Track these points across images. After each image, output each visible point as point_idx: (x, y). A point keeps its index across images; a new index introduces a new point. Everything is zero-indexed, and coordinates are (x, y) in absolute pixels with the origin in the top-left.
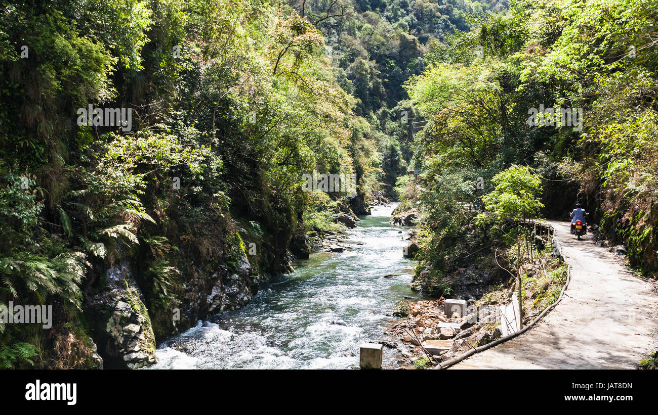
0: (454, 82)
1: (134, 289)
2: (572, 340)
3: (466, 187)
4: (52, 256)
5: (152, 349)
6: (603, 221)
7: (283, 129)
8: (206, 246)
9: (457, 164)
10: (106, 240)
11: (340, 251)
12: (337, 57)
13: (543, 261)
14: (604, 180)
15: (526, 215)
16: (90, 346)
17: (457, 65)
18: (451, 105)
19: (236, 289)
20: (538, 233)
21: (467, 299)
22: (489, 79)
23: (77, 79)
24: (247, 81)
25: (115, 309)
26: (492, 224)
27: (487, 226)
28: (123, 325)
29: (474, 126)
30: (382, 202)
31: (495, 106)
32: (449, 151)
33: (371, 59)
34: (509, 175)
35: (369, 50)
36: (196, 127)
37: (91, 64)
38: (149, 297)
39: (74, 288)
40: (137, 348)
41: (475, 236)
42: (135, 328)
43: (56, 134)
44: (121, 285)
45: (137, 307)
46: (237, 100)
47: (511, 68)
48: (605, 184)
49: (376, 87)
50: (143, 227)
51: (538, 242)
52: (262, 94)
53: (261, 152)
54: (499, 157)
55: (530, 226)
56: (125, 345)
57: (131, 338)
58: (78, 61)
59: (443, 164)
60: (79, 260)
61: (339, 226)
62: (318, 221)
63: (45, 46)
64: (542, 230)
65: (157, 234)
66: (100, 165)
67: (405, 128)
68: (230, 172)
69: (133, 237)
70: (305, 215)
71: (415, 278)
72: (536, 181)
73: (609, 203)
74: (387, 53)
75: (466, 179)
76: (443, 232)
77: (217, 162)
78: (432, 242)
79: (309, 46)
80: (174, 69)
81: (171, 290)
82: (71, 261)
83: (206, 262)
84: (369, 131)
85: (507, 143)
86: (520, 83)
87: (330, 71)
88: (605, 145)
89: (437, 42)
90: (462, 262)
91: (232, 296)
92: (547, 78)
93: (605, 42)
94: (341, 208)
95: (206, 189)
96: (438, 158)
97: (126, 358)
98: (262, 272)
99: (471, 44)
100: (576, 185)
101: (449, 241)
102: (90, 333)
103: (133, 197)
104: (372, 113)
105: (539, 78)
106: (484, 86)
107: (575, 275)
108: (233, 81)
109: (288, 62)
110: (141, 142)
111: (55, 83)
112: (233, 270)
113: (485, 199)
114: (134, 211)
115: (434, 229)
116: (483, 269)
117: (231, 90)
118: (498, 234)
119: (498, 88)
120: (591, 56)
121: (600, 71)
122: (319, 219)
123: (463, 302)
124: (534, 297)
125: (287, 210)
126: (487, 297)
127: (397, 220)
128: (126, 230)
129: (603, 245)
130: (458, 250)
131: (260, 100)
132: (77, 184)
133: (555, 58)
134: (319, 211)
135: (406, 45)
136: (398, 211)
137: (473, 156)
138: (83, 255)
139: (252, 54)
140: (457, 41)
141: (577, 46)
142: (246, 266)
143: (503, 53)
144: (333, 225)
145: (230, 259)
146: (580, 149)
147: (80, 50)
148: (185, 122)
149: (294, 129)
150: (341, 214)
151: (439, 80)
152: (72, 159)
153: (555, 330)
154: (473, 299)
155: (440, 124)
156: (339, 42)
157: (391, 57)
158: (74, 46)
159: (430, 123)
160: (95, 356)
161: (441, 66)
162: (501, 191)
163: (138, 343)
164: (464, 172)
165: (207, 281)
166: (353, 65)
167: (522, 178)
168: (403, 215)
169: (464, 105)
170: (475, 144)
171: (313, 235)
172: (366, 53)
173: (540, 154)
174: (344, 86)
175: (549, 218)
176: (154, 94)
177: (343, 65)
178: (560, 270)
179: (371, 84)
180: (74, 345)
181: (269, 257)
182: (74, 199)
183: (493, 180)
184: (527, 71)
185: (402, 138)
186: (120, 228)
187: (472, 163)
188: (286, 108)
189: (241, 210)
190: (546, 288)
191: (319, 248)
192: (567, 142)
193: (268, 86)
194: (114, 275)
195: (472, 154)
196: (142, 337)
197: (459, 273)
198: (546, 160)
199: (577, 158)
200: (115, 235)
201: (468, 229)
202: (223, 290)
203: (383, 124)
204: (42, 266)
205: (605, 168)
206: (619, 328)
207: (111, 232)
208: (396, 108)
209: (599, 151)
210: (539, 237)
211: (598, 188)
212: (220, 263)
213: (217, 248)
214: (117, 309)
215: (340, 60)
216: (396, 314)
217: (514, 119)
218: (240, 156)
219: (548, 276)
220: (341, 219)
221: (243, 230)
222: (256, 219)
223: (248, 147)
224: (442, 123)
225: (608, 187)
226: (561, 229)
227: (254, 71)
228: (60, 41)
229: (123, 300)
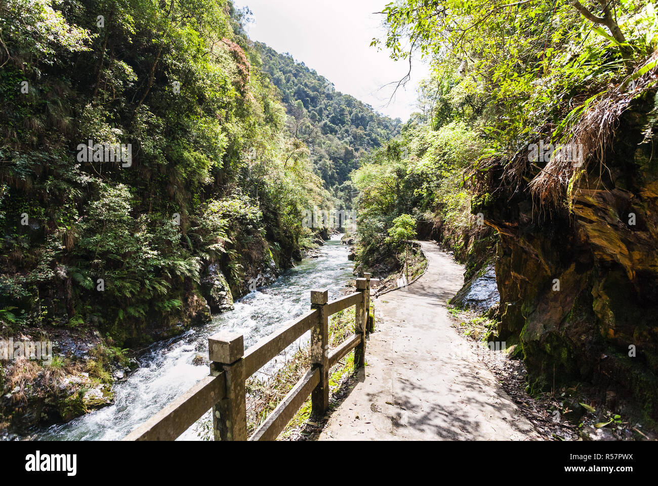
0: (374, 173)
1: (222, 275)
2: (429, 287)
3: (381, 225)
4: (185, 259)
5: (232, 303)
6: (444, 240)
7: (290, 196)
8: (255, 254)
9: (375, 214)
10: (208, 251)
11: (317, 257)
12: (312, 158)
13: (416, 259)
14: (445, 221)
15: (409, 238)
16: (204, 301)
17: (376, 165)
18: (372, 185)
19: (269, 275)
20: (414, 247)
21: (380, 278)
22: (392, 172)
23: (194, 172)
24: (273, 173)
25: (214, 284)
26: (392, 243)
27: (389, 244)
28: (218, 292)
29: (383, 195)
30: (336, 233)
31: (394, 185)
32: (371, 207)
33: (330, 160)
34: (401, 219)
35: (329, 155)
36: (249, 196)
37: (201, 165)
38: (229, 278)
39: (197, 274)
40: (225, 303)
41: (384, 249)
42: (224, 293)
43: (184, 199)
44: (215, 273)
45: (224, 283)
46: (268, 182)
47: (402, 167)
48: (445, 223)
49: (333, 174)
50: (227, 245)
51: (414, 251)
52: (279, 179)
53: (279, 208)
54: (396, 210)
55: (410, 244)
56: (219, 301)
57: (222, 298)
58: (195, 164)
59: (368, 214)
60: (197, 261)
61: (316, 245)
62: (305, 242)
63: (178, 156)
64: (416, 245)
65: (231, 249)
66: (205, 215)
67: (347, 195)
68: (265, 219)
69: (223, 250)
70: (299, 239)
71: (355, 269)
72: (413, 222)
73: (447, 232)
74: (338, 156)
75: (380, 221)
76: (368, 247)
77: (260, 213)
78: (363, 252)
79: (301, 155)
80: (237, 167)
81: (239, 276)
82: (194, 261)
83: (255, 262)
84: (329, 197)
85: (399, 204)
86: (407, 174)
87: (310, 166)
88: (446, 204)
89: (363, 150)
90: (377, 261)
91: (267, 279)
92: (419, 172)
93: (447, 155)
94: (316, 236)
95: (254, 227)
96: (365, 211)
97: (220, 307)
98: (280, 267)
99: (382, 154)
100: (432, 224)
101: (371, 251)
102: (204, 296)
103: (222, 230)
104: (330, 188)
105: (415, 172)
106: (389, 175)
107: (431, 264)
108: (265, 173)
109: (291, 162)
110: (225, 203)
111: (184, 175)
112: (267, 266)
113: (389, 230)
114: (222, 237)
115: (364, 246)
116: (387, 264)
117: (265, 177)
118: (395, 248)
119: (396, 176)
120: (440, 162)
121: (445, 169)
122: (306, 242)
123: (378, 280)
124: (412, 275)
125: (291, 237)
126: (389, 277)
127: (344, 242)
128: (219, 246)
129: (443, 251)
130: (376, 255)
131: (279, 182)
132: (194, 224)
133: (423, 163)
134: (306, 238)
135: (348, 152)
136: (344, 237)
137: (383, 210)
138: (199, 258)
139: (274, 159)
140: (376, 152)
141: (434, 157)
142: (273, 264)
143: (398, 159)
144: (312, 244)
145: (265, 261)
146: (434, 206)
147: (195, 158)
148: (243, 192)
149: (295, 197)
150: (316, 239)
151: (367, 172)
152: (192, 212)
153: (423, 284)
154: (383, 278)
155: (367, 194)
156: (314, 150)
157: (340, 158)
158: (192, 156)
159: (361, 194)
160: (207, 306)
161: (368, 165)
162: (397, 227)
163: (225, 300)
164: (379, 217)
165: (255, 271)
166: (320, 162)
167: (407, 220)
168: (347, 240)
169: (379, 184)
170: (383, 204)
171: (303, 250)
172: (327, 156)
173: (415, 209)
174: (316, 173)
175: (419, 240)
176: (227, 179)
177: (316, 162)
178: (424, 262)
179: (330, 173)
180: (197, 301)
181: (283, 260)
182: (192, 231)
183: (393, 221)
184: (410, 169)
185: (346, 200)
186: (216, 245)
187: (382, 213)
188: (291, 186)
189: (270, 237)
190: (418, 270)
191: (306, 256)
192: (428, 204)
193: (282, 175)
194: (212, 268)
195: (382, 209)
196: (227, 297)
197: (376, 267)
198: (418, 212)
199: (433, 211)
200: (214, 249)
201: (381, 246)
202: (262, 275)
203: (336, 193)
204: (182, 263)
205: (445, 216)
206: (449, 283)
207: (212, 247)
208: (343, 185)
209: (443, 208)
210: (414, 249)
211: (442, 225)
212: (261, 263)
213: (260, 256)
214: (215, 284)
215: (314, 160)
216: (347, 286)
217: (403, 192)
218: (269, 210)
219: (419, 265)
220: (316, 242)
221: (271, 247)
222: (277, 241)
223: (273, 206)
224: (368, 194)
225: (446, 224)
226: (425, 245)
227: (276, 167)
228: (186, 154)
229: (217, 280)
